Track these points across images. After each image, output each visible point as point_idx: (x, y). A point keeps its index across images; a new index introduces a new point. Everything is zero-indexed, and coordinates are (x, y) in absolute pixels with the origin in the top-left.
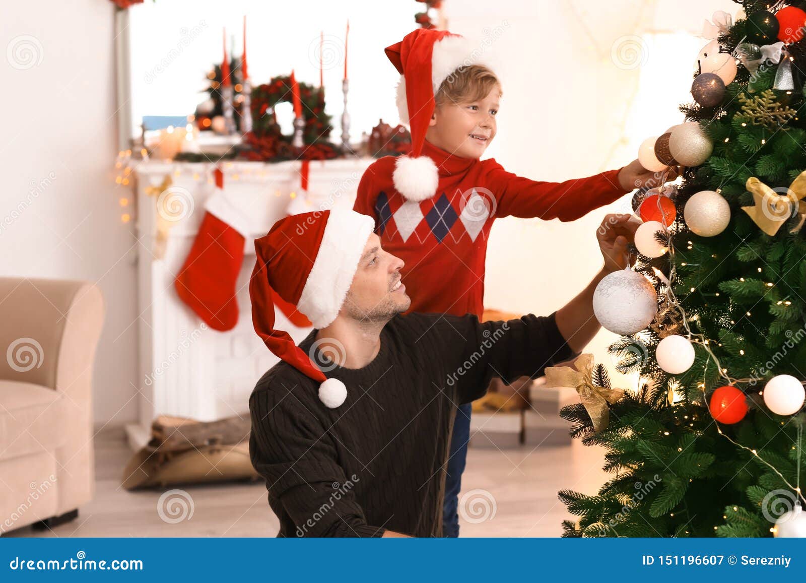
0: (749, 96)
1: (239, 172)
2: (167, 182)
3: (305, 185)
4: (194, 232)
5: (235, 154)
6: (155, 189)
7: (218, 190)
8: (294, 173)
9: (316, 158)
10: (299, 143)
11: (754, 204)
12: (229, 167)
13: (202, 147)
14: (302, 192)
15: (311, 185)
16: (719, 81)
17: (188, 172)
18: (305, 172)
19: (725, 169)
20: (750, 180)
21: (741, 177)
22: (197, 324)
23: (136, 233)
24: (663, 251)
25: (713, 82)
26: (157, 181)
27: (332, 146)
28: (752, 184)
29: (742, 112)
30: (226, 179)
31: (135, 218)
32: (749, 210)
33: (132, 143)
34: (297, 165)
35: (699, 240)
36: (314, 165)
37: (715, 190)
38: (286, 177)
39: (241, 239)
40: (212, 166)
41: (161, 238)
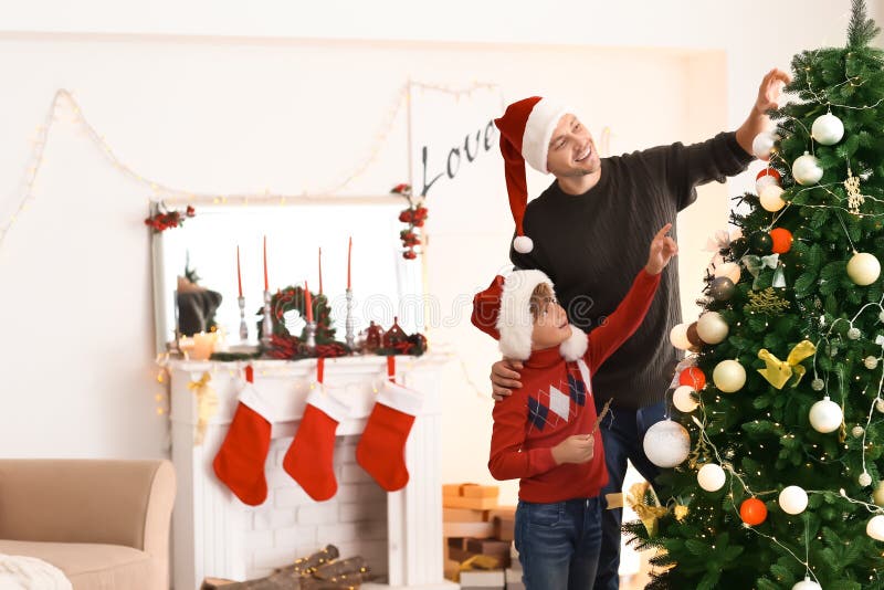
0: (756, 292)
1: (265, 369)
2: (206, 377)
3: (320, 379)
4: (229, 421)
5: (260, 353)
6: (196, 384)
7: (249, 384)
8: (312, 369)
9: (330, 356)
10: (311, 343)
11: (765, 368)
12: (257, 364)
13: (231, 348)
14: (319, 384)
15: (325, 379)
16: (730, 282)
17: (225, 369)
18: (320, 368)
19: (739, 343)
20: (761, 351)
21: (754, 350)
22: (230, 499)
23: (169, 425)
24: (695, 406)
25: (726, 283)
26: (196, 378)
27: (340, 344)
28: (763, 354)
29: (750, 304)
30: (255, 374)
31: (169, 411)
32: (762, 372)
33: (168, 346)
34: (314, 361)
35: (724, 395)
36: (328, 362)
37: (734, 359)
38: (303, 372)
39: (268, 424)
40: (244, 364)
41: (201, 427)
